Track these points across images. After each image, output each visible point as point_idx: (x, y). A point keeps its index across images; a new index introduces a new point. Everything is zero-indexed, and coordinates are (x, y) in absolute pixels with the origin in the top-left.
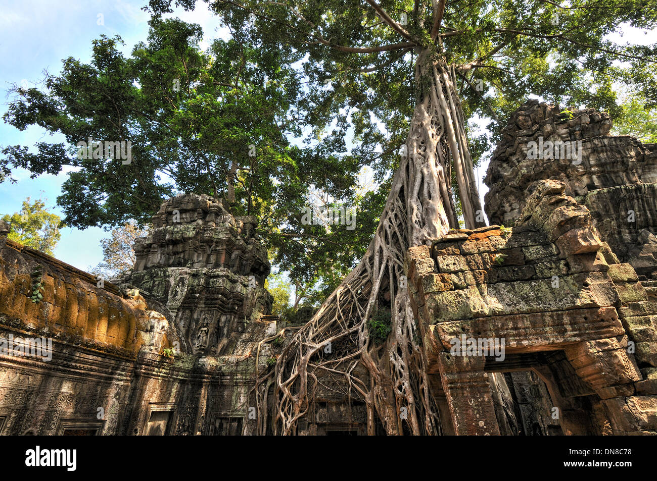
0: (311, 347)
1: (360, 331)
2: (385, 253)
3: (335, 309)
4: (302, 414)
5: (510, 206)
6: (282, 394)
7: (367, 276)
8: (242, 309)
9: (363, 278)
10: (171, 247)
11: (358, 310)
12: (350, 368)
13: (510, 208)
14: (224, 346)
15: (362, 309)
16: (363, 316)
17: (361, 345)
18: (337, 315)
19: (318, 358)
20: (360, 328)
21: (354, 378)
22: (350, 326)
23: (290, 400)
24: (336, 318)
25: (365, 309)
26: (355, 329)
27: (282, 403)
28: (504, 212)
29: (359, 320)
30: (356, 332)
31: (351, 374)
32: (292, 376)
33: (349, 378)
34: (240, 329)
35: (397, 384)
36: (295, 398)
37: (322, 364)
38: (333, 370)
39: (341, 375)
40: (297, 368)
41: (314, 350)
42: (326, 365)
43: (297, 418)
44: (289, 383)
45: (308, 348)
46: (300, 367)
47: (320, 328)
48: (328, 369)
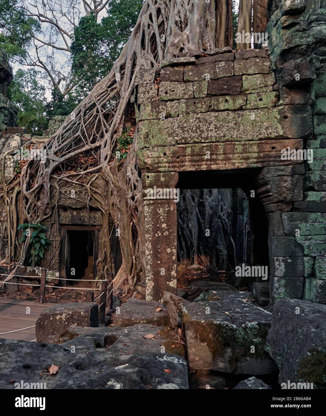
0: (53, 161)
1: (102, 147)
2: (140, 61)
3: (79, 124)
4: (45, 217)
6: (27, 200)
7: (116, 88)
9: (112, 90)
11: (103, 126)
12: (90, 180)
15: (106, 124)
16: (107, 132)
17: (102, 160)
18: (80, 130)
19: (61, 171)
20: (103, 144)
21: (93, 189)
22: (93, 142)
23: (35, 205)
24: (79, 133)
25: (110, 125)
26: (98, 145)
27: (27, 207)
29: (102, 136)
30: (99, 147)
31: (90, 185)
32: (36, 186)
33: (89, 189)
35: (130, 195)
36: (39, 204)
37: (64, 176)
38: (74, 181)
39: (80, 186)
40: (40, 179)
41: (57, 163)
42: (68, 177)
43: (42, 219)
44: (34, 191)
45: (51, 161)
46: (43, 178)
47: (63, 143)
48: (69, 180)
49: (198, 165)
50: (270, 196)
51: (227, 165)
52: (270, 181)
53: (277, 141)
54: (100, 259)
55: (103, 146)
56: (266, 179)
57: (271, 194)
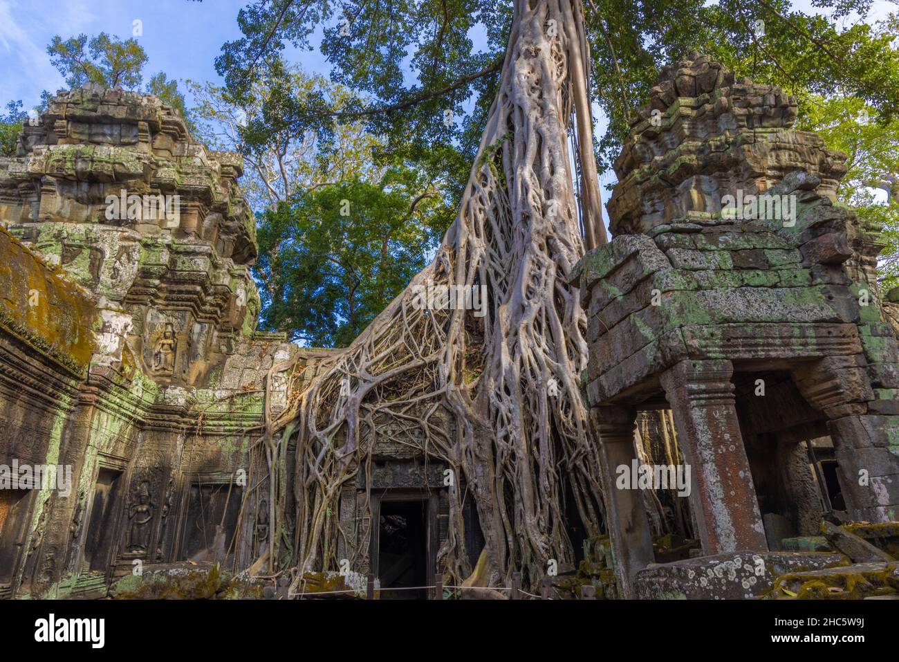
0: (365, 381)
1: (440, 362)
3: (402, 326)
4: (349, 476)
5: (653, 205)
6: (316, 448)
8: (228, 316)
10: (85, 187)
11: (436, 331)
12: (426, 413)
13: (651, 209)
14: (200, 373)
16: (445, 341)
17: (444, 381)
18: (403, 336)
19: (376, 397)
20: (441, 357)
21: (433, 426)
22: (425, 354)
23: (332, 456)
24: (402, 340)
26: (434, 359)
27: (318, 460)
28: (643, 214)
29: (438, 346)
30: (435, 363)
31: (428, 421)
32: (336, 422)
33: (426, 427)
34: (224, 349)
35: (502, 433)
36: (338, 454)
37: (382, 405)
38: (401, 414)
39: (411, 423)
40: (342, 410)
41: (370, 385)
42: (390, 407)
43: (342, 481)
44: (330, 432)
45: (360, 381)
46: (348, 409)
47: (377, 353)
48: (392, 413)
49: (755, 351)
50: (841, 393)
51: (786, 352)
52: (836, 374)
53: (832, 325)
54: (445, 549)
55: (442, 360)
56: (832, 371)
57: (842, 391)
